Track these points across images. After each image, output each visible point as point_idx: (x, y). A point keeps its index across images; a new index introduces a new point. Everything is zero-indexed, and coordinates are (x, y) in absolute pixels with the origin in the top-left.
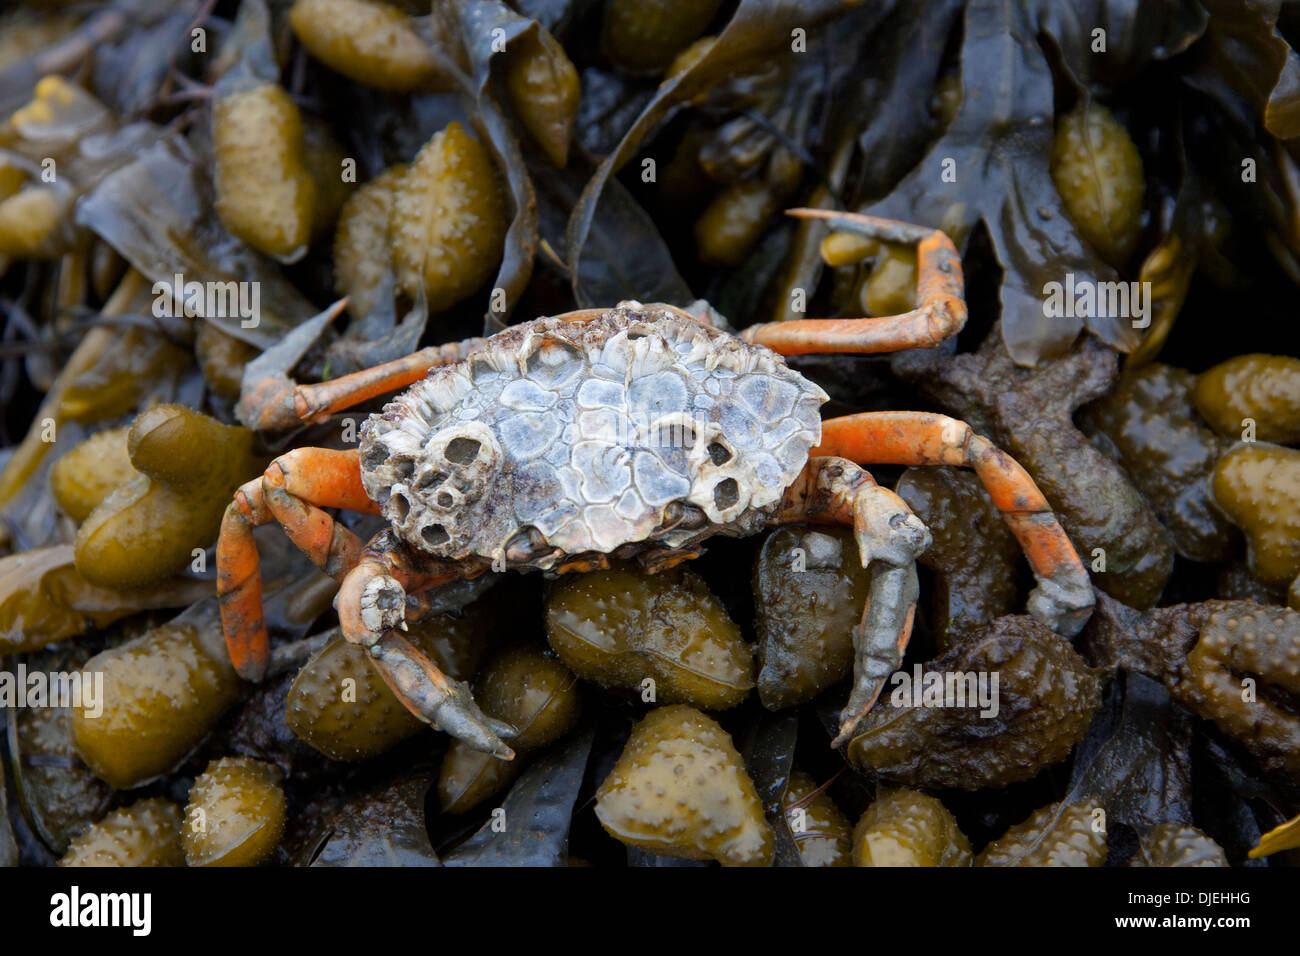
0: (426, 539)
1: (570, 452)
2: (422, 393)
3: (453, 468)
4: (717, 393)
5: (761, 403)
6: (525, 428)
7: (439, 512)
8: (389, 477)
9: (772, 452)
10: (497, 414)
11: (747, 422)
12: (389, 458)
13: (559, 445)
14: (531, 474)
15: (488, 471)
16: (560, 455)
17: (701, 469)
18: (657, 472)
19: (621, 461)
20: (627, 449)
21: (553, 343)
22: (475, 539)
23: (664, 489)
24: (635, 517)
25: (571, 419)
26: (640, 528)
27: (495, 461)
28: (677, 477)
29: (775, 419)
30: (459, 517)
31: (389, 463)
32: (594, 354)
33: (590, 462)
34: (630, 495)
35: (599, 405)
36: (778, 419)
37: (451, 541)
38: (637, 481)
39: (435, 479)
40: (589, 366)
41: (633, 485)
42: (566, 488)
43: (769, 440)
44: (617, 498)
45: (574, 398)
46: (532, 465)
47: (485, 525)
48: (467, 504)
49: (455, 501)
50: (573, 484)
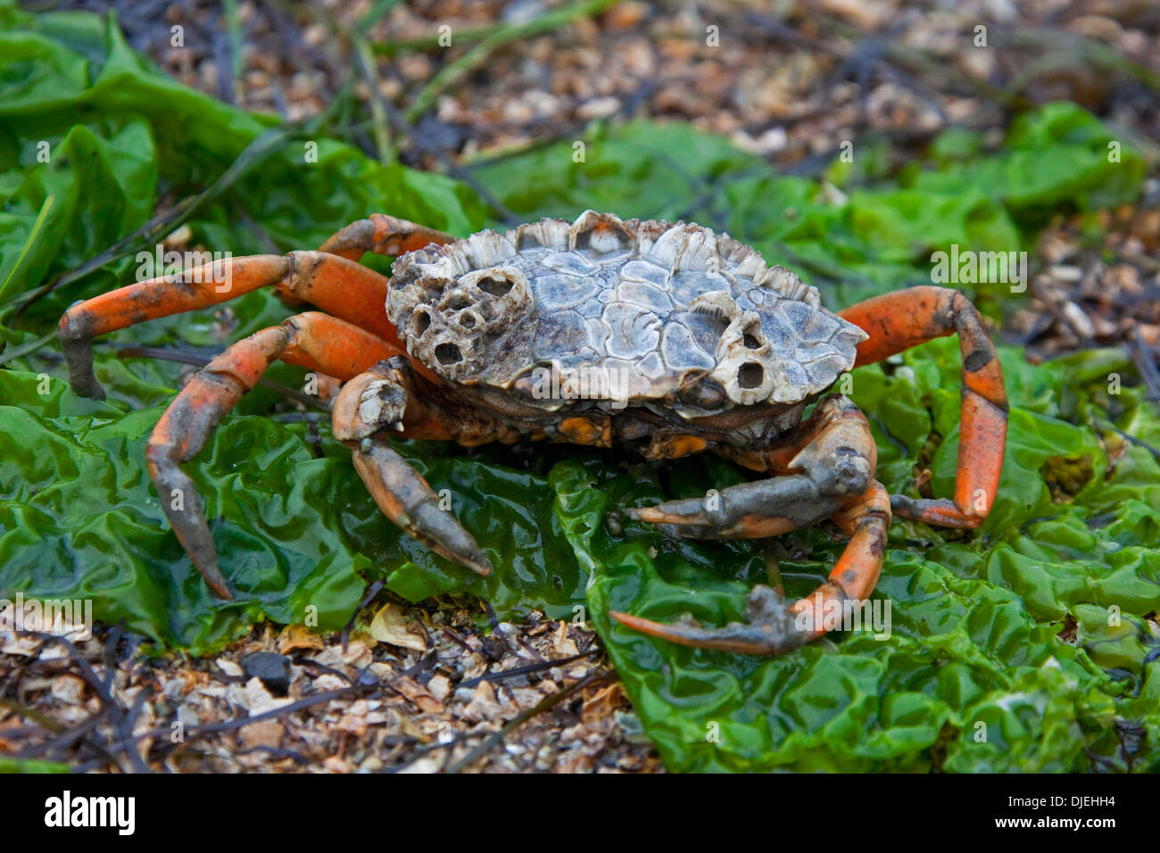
0: (438, 358)
1: (603, 309)
2: (465, 247)
3: (482, 297)
4: (760, 302)
5: (801, 323)
6: (562, 287)
7: (459, 333)
8: (415, 298)
9: (803, 364)
10: (537, 271)
11: (783, 334)
12: (421, 279)
13: (594, 302)
14: (560, 319)
15: (516, 311)
16: (591, 309)
17: (730, 347)
18: (685, 344)
19: (652, 326)
20: (660, 318)
21: (608, 227)
22: (487, 370)
23: (688, 359)
24: (654, 376)
25: (611, 286)
26: (656, 387)
27: (525, 305)
28: (704, 354)
29: (810, 341)
30: (476, 343)
31: (419, 284)
32: (645, 245)
33: (620, 322)
34: (653, 358)
35: (641, 280)
36: (814, 341)
37: (463, 363)
38: (663, 347)
39: (462, 303)
40: (637, 253)
41: (658, 350)
42: (591, 339)
43: (801, 355)
44: (640, 358)
45: (618, 270)
46: (562, 313)
47: (501, 360)
48: (488, 334)
49: (477, 325)
50: (599, 337)
